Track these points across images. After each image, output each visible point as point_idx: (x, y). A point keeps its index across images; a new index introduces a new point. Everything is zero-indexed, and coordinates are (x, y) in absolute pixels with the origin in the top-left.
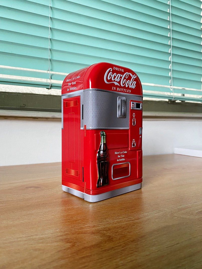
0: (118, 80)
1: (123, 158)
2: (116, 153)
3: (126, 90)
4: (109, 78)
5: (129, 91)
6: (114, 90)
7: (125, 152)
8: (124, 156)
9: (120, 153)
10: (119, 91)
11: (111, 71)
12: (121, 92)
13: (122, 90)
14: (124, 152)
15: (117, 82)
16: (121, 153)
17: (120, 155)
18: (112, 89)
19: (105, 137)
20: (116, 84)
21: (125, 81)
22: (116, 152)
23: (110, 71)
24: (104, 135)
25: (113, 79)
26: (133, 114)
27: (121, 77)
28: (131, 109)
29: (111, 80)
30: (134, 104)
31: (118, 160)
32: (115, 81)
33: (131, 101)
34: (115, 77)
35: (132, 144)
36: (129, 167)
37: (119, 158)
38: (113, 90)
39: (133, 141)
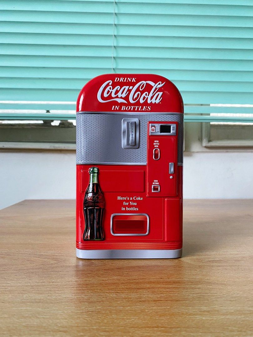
0: (124, 95)
1: (132, 206)
2: (119, 198)
3: (140, 107)
4: (106, 95)
5: (147, 108)
6: (117, 110)
7: (139, 199)
8: (135, 204)
9: (127, 199)
10: (125, 111)
11: (110, 84)
12: (130, 111)
13: (131, 108)
14: (135, 198)
15: (121, 98)
16: (130, 199)
17: (127, 201)
18: (113, 109)
19: (96, 175)
20: (120, 101)
21: (139, 94)
22: (119, 196)
23: (108, 85)
24: (95, 173)
25: (113, 95)
26: (155, 141)
27: (129, 91)
28: (150, 134)
29: (110, 97)
30: (155, 127)
31: (123, 209)
32: (117, 97)
33: (150, 122)
34: (117, 92)
35: (153, 187)
36: (147, 221)
37: (125, 206)
38: (114, 111)
39: (153, 183)
